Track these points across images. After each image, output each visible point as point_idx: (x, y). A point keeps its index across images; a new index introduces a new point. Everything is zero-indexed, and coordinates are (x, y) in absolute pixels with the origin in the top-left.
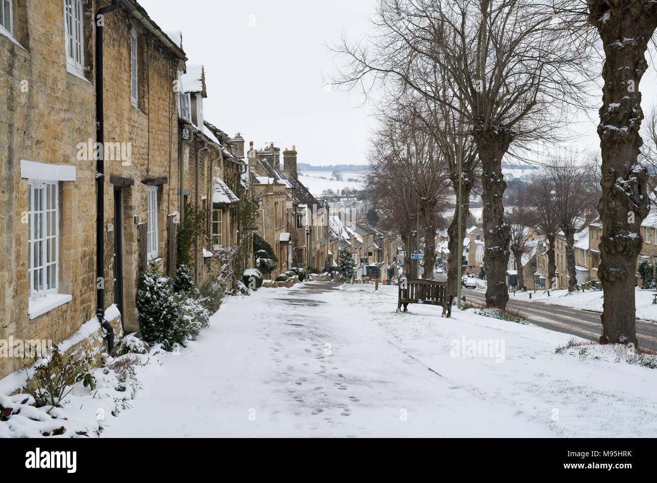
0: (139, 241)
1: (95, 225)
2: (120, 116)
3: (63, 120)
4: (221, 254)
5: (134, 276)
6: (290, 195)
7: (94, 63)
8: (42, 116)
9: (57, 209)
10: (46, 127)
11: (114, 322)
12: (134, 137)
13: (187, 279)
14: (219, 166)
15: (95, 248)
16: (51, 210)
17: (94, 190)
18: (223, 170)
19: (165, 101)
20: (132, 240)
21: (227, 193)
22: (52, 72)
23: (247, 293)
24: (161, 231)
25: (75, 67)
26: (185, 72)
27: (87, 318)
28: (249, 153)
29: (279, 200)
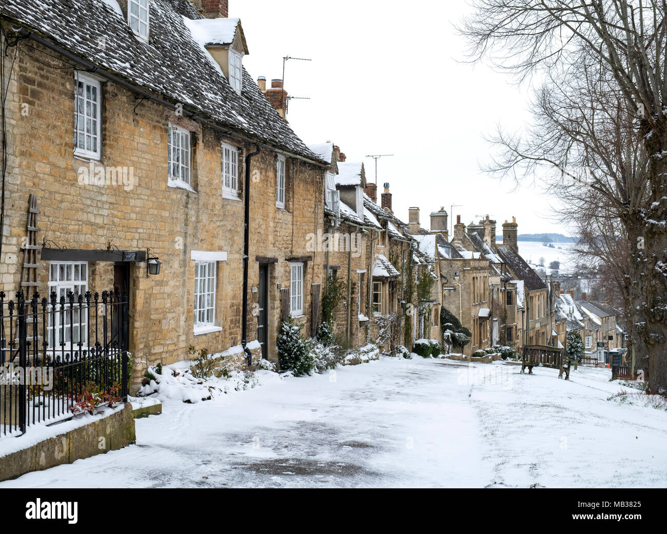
0: (281, 300)
1: (242, 287)
2: (265, 217)
3: (219, 226)
4: (379, 320)
5: (276, 324)
6: (498, 271)
7: (244, 188)
8: (205, 226)
9: (215, 277)
10: (207, 232)
11: (255, 350)
12: (278, 229)
13: (326, 333)
14: (383, 244)
15: (242, 302)
16: (211, 277)
17: (242, 265)
18: (388, 247)
19: (310, 200)
20: (275, 300)
21: (387, 268)
22: (212, 200)
23: (409, 357)
24: (305, 296)
25: (230, 193)
26: (337, 173)
27: (234, 344)
28: (456, 227)
29: (478, 275)
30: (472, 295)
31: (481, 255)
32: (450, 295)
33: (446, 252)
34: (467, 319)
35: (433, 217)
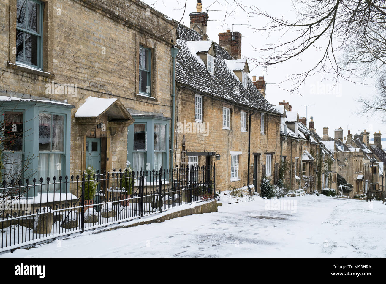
0: (262, 170)
1: (248, 164)
2: (256, 138)
3: (239, 142)
4: (305, 179)
5: (260, 179)
6: (369, 157)
7: (248, 127)
8: (235, 142)
9: (238, 161)
10: (235, 144)
11: (252, 188)
12: (261, 142)
13: (281, 183)
14: (307, 146)
15: (247, 170)
16: (236, 161)
17: (247, 156)
18: (310, 147)
19: (274, 130)
20: (260, 169)
21: (309, 156)
22: (237, 133)
24: (272, 168)
25: (243, 129)
26: (286, 118)
27: (245, 186)
28: (348, 136)
29: (357, 159)
30: (354, 169)
31: (360, 149)
32: (343, 168)
33: (342, 148)
34: (351, 180)
35: (336, 131)
